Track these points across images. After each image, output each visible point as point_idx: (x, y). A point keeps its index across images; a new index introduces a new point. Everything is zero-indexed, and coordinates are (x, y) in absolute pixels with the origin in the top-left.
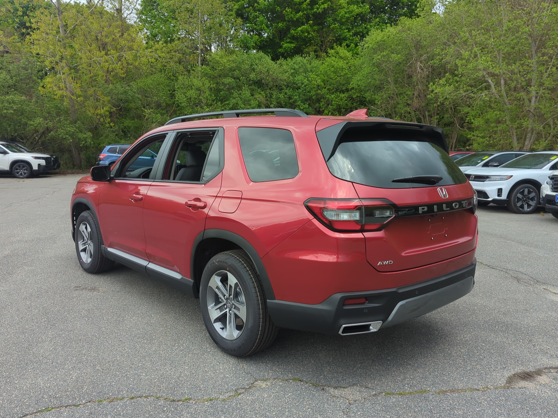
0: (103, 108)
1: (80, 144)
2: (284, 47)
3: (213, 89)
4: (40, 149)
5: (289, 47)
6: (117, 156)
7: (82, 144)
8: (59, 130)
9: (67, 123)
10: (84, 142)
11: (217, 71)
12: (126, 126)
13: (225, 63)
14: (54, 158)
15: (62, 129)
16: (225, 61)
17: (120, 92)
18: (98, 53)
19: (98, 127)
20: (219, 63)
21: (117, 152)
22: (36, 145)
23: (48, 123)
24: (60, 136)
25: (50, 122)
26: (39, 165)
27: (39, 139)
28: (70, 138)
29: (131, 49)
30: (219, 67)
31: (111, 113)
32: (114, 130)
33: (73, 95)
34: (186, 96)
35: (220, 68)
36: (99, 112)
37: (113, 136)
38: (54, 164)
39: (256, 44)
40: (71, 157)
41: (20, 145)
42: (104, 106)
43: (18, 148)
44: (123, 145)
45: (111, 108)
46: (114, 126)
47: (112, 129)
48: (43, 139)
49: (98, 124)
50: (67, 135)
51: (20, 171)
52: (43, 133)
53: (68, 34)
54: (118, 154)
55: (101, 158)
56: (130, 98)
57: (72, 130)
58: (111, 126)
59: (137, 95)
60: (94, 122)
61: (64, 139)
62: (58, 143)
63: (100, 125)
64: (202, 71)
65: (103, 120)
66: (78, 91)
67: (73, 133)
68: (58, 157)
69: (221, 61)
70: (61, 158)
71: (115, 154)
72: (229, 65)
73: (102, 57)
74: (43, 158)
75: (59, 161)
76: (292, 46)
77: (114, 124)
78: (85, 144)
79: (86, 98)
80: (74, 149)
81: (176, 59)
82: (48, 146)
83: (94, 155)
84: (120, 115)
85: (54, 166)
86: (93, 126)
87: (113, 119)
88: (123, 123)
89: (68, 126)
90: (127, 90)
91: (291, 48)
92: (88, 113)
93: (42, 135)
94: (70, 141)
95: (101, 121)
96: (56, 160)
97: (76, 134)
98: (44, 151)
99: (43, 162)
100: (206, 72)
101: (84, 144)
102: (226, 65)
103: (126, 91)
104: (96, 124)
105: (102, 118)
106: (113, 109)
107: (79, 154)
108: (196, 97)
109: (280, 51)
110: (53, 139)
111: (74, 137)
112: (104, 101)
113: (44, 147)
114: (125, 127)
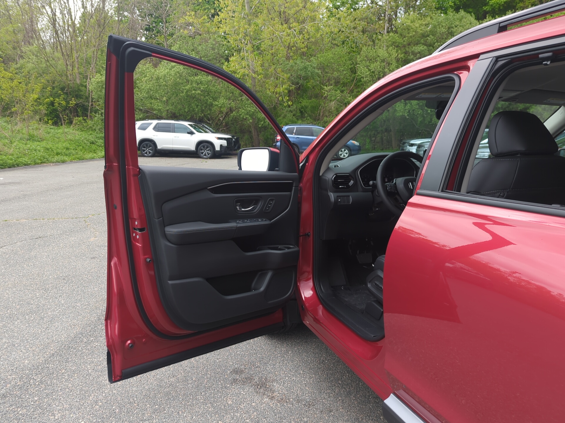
0: (282, 87)
1: (259, 125)
2: (491, 4)
3: (401, 59)
4: (224, 130)
5: (498, 3)
6: (294, 137)
7: (260, 124)
8: (240, 110)
9: (248, 103)
10: (262, 123)
11: (407, 38)
12: (303, 106)
13: (417, 28)
14: (235, 139)
15: (243, 109)
16: (417, 25)
17: (300, 68)
18: (280, 27)
19: (277, 107)
20: (410, 28)
21: (294, 133)
22: (221, 126)
23: (231, 103)
24: (241, 116)
25: (232, 103)
26: (221, 146)
27: (223, 120)
28: (250, 118)
29: (313, 19)
30: (409, 33)
31: (289, 91)
32: (292, 109)
33: (255, 73)
34: (370, 70)
35: (410, 35)
36: (278, 90)
37: (291, 116)
38: (235, 145)
39: (455, 4)
40: (250, 138)
41: (206, 126)
42: (283, 83)
43: (204, 129)
44: (300, 125)
45: (290, 86)
46: (292, 105)
47: (290, 109)
48: (227, 119)
49: (277, 103)
50: (248, 115)
51: (204, 152)
52: (227, 113)
53: (253, 10)
54: (295, 135)
55: (278, 139)
56: (310, 74)
57: (253, 110)
58: (289, 105)
59: (316, 71)
60: (273, 102)
61: (245, 119)
62: (239, 124)
63: (279, 105)
64: (389, 39)
65: (281, 99)
66: (259, 69)
67: (253, 113)
68: (239, 138)
69: (413, 26)
70: (242, 139)
71: (292, 134)
72: (421, 30)
73: (284, 32)
74: (225, 139)
75: (240, 142)
76: (502, 2)
77: (291, 103)
78: (264, 125)
79: (266, 76)
80: (254, 130)
81: (360, 28)
82: (231, 127)
83: (272, 137)
84: (298, 94)
85: (235, 147)
86: (272, 106)
87: (291, 98)
88: (301, 103)
89: (249, 106)
90: (307, 66)
91: (500, 4)
92: (268, 92)
93: (226, 116)
94: (250, 122)
95: (280, 99)
96: (237, 140)
97: (255, 114)
98: (227, 132)
99: (224, 143)
100: (394, 40)
101: (262, 124)
102: (418, 30)
103: (305, 67)
104: (275, 104)
105: (281, 97)
106: (292, 86)
107: (258, 135)
108: (381, 70)
109: (485, 9)
110: (235, 120)
111: (254, 117)
112: (284, 79)
113: (228, 128)
114: (302, 108)
